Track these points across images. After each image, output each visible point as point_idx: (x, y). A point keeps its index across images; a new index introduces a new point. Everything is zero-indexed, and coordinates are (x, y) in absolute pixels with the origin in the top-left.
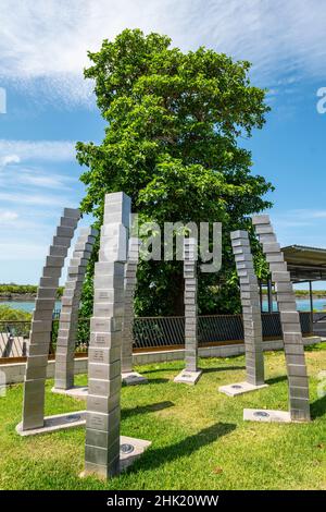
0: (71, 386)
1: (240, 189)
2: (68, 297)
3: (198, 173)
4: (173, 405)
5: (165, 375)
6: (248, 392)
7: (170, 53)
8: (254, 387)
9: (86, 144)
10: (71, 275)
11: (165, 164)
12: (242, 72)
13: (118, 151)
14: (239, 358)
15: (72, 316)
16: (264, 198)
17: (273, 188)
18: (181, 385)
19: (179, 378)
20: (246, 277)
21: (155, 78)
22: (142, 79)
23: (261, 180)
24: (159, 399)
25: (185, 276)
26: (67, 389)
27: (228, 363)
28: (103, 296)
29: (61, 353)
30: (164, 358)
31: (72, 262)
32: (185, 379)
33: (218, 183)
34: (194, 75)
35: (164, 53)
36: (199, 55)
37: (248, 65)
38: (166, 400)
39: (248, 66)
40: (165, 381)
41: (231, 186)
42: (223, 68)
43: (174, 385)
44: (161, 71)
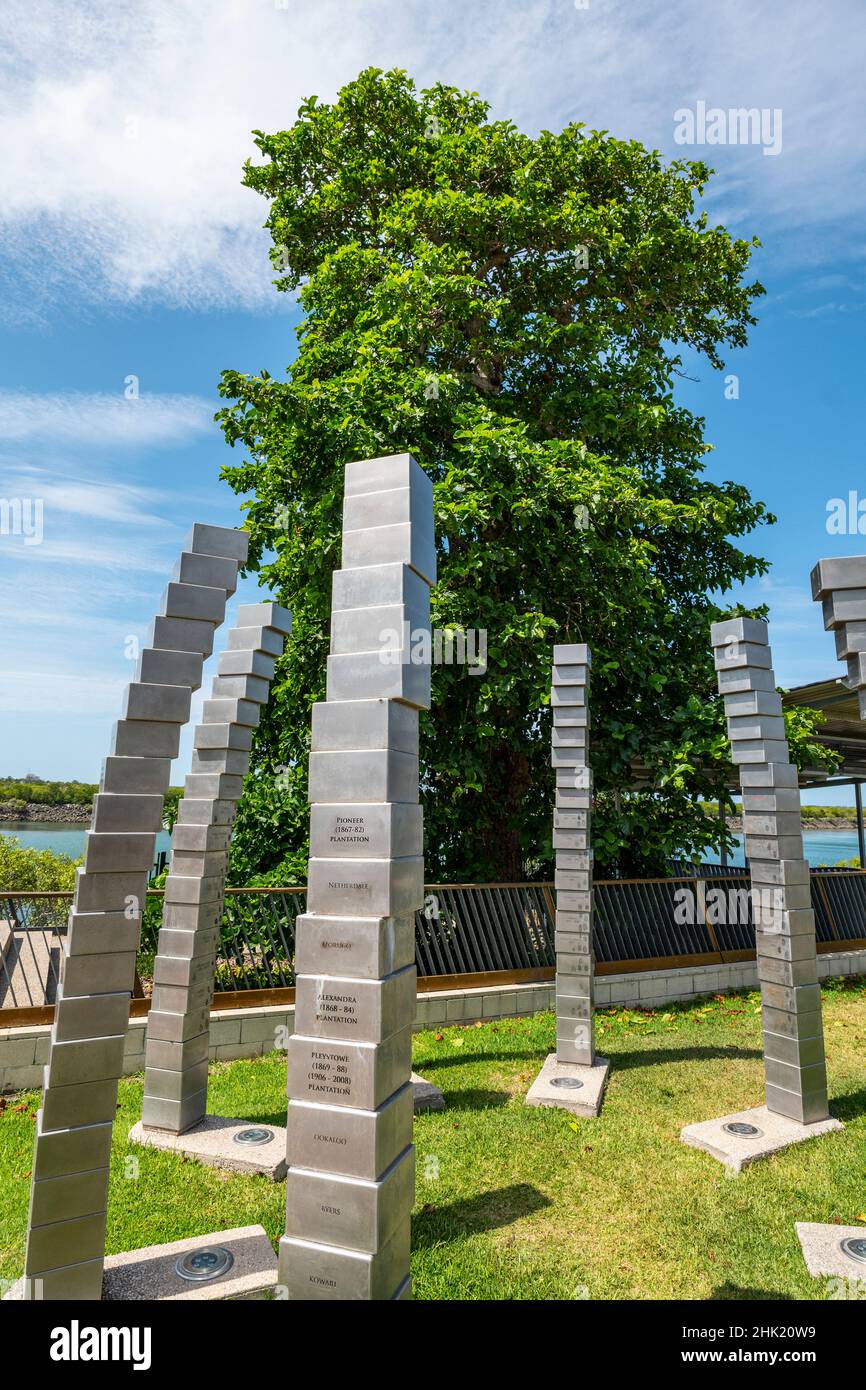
0: (195, 1120)
1: (691, 513)
2: (194, 822)
3: (574, 464)
4: (547, 1202)
5: (492, 1078)
6: (783, 1152)
7: (489, 132)
8: (797, 1131)
9: (249, 376)
10: (205, 754)
11: (481, 432)
12: (686, 194)
13: (342, 398)
14: (702, 1013)
15: (206, 888)
16: (743, 543)
17: (771, 519)
18: (553, 1117)
19: (542, 1087)
20: (762, 766)
21: (448, 198)
22: (414, 195)
23: (738, 494)
24: (491, 1178)
25: (556, 762)
26: (182, 1132)
27: (673, 1032)
28: (348, 834)
29: (168, 1009)
30: (473, 1010)
31: (210, 710)
32: (561, 1094)
33: (629, 494)
34: (552, 198)
35: (473, 132)
36: (568, 143)
37: (702, 173)
38: (515, 1177)
39: (703, 175)
40: (497, 1099)
41: (665, 503)
42: (633, 183)
43: (530, 1115)
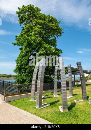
8: (71, 97)
22: (35, 20)
32: (56, 96)
44: (41, 19)
